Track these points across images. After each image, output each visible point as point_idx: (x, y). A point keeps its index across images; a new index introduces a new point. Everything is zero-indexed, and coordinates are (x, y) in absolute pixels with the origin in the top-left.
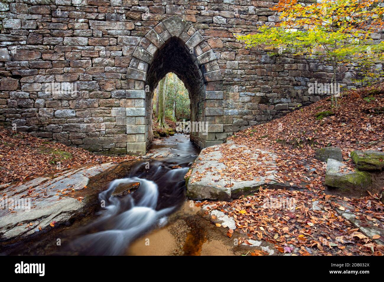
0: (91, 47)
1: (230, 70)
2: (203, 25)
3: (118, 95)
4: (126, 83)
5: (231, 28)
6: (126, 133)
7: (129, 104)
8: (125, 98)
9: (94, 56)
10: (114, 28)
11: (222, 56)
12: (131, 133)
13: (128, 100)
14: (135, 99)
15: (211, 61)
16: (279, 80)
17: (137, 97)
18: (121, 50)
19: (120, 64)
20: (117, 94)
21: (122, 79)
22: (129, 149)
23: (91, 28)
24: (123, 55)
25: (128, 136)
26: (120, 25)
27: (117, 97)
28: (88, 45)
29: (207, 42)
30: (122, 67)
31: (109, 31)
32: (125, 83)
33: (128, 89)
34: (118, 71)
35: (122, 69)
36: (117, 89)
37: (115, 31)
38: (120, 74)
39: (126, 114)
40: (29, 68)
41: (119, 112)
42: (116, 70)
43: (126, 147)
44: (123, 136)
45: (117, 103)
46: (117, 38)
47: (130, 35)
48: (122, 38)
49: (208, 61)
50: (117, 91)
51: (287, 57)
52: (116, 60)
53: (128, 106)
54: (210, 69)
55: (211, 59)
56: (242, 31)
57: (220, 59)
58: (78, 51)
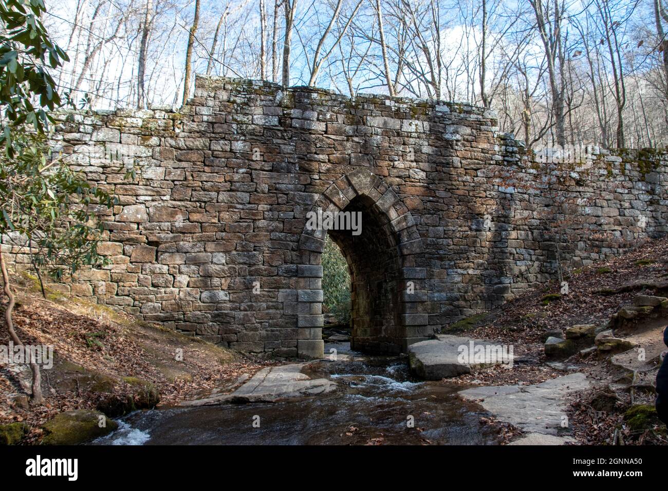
0: (253, 206)
1: (434, 239)
2: (398, 179)
3: (288, 271)
4: (298, 256)
5: (432, 184)
6: (297, 327)
7: (302, 285)
8: (296, 276)
9: (256, 218)
10: (284, 182)
11: (422, 220)
12: (305, 325)
13: (301, 280)
14: (309, 277)
15: (409, 227)
16: (496, 252)
17: (313, 275)
18: (293, 211)
19: (290, 229)
20: (286, 271)
21: (293, 250)
22: (302, 349)
23: (255, 181)
24: (294, 218)
25: (300, 330)
26: (292, 177)
27: (286, 275)
28: (249, 203)
29: (403, 202)
30: (293, 234)
31: (277, 186)
32: (296, 255)
33: (300, 264)
34: (288, 239)
35: (293, 236)
36: (286, 263)
37: (285, 185)
38: (291, 243)
39: (297, 299)
40: (171, 231)
41: (288, 295)
42: (286, 237)
43: (297, 347)
44: (293, 330)
45: (286, 283)
46: (287, 194)
47: (304, 192)
48: (294, 195)
49: (405, 227)
50: (286, 266)
51: (504, 222)
52: (285, 224)
53: (300, 288)
54: (407, 238)
55: (410, 224)
56: (446, 189)
57: (421, 224)
58: (237, 210)
